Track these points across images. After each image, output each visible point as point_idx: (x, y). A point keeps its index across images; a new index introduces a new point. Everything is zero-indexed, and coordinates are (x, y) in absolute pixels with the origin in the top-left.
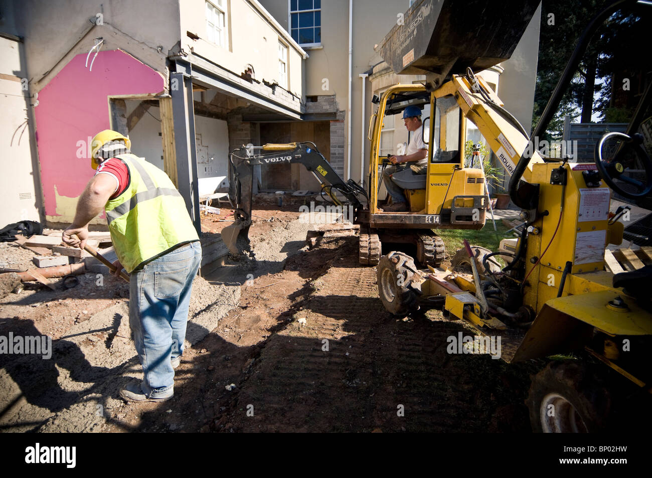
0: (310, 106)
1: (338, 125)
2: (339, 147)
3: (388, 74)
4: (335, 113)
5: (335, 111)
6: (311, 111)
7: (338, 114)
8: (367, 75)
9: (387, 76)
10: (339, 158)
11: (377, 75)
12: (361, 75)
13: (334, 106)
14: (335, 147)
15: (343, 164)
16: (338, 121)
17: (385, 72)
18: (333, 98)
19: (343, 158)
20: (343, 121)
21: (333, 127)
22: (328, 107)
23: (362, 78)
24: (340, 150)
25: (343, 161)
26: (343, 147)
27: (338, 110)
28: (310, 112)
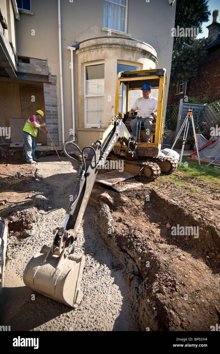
0: (22, 66)
1: (51, 87)
2: (53, 106)
3: (97, 50)
4: (47, 77)
5: (47, 74)
6: (24, 71)
7: (50, 77)
8: (75, 49)
9: (95, 52)
10: (53, 115)
11: (86, 49)
12: (69, 48)
13: (46, 70)
14: (49, 106)
15: (58, 120)
16: (50, 83)
17: (95, 47)
18: (45, 63)
19: (57, 115)
20: (55, 85)
21: (46, 88)
22: (41, 70)
23: (69, 50)
24: (54, 109)
25: (57, 118)
26: (56, 106)
27: (50, 74)
28: (22, 72)
